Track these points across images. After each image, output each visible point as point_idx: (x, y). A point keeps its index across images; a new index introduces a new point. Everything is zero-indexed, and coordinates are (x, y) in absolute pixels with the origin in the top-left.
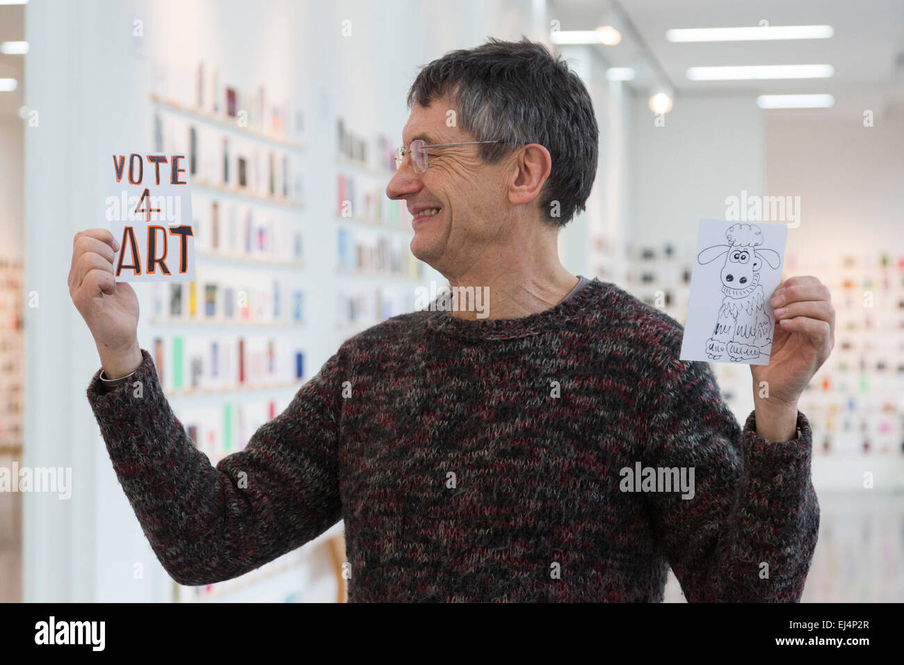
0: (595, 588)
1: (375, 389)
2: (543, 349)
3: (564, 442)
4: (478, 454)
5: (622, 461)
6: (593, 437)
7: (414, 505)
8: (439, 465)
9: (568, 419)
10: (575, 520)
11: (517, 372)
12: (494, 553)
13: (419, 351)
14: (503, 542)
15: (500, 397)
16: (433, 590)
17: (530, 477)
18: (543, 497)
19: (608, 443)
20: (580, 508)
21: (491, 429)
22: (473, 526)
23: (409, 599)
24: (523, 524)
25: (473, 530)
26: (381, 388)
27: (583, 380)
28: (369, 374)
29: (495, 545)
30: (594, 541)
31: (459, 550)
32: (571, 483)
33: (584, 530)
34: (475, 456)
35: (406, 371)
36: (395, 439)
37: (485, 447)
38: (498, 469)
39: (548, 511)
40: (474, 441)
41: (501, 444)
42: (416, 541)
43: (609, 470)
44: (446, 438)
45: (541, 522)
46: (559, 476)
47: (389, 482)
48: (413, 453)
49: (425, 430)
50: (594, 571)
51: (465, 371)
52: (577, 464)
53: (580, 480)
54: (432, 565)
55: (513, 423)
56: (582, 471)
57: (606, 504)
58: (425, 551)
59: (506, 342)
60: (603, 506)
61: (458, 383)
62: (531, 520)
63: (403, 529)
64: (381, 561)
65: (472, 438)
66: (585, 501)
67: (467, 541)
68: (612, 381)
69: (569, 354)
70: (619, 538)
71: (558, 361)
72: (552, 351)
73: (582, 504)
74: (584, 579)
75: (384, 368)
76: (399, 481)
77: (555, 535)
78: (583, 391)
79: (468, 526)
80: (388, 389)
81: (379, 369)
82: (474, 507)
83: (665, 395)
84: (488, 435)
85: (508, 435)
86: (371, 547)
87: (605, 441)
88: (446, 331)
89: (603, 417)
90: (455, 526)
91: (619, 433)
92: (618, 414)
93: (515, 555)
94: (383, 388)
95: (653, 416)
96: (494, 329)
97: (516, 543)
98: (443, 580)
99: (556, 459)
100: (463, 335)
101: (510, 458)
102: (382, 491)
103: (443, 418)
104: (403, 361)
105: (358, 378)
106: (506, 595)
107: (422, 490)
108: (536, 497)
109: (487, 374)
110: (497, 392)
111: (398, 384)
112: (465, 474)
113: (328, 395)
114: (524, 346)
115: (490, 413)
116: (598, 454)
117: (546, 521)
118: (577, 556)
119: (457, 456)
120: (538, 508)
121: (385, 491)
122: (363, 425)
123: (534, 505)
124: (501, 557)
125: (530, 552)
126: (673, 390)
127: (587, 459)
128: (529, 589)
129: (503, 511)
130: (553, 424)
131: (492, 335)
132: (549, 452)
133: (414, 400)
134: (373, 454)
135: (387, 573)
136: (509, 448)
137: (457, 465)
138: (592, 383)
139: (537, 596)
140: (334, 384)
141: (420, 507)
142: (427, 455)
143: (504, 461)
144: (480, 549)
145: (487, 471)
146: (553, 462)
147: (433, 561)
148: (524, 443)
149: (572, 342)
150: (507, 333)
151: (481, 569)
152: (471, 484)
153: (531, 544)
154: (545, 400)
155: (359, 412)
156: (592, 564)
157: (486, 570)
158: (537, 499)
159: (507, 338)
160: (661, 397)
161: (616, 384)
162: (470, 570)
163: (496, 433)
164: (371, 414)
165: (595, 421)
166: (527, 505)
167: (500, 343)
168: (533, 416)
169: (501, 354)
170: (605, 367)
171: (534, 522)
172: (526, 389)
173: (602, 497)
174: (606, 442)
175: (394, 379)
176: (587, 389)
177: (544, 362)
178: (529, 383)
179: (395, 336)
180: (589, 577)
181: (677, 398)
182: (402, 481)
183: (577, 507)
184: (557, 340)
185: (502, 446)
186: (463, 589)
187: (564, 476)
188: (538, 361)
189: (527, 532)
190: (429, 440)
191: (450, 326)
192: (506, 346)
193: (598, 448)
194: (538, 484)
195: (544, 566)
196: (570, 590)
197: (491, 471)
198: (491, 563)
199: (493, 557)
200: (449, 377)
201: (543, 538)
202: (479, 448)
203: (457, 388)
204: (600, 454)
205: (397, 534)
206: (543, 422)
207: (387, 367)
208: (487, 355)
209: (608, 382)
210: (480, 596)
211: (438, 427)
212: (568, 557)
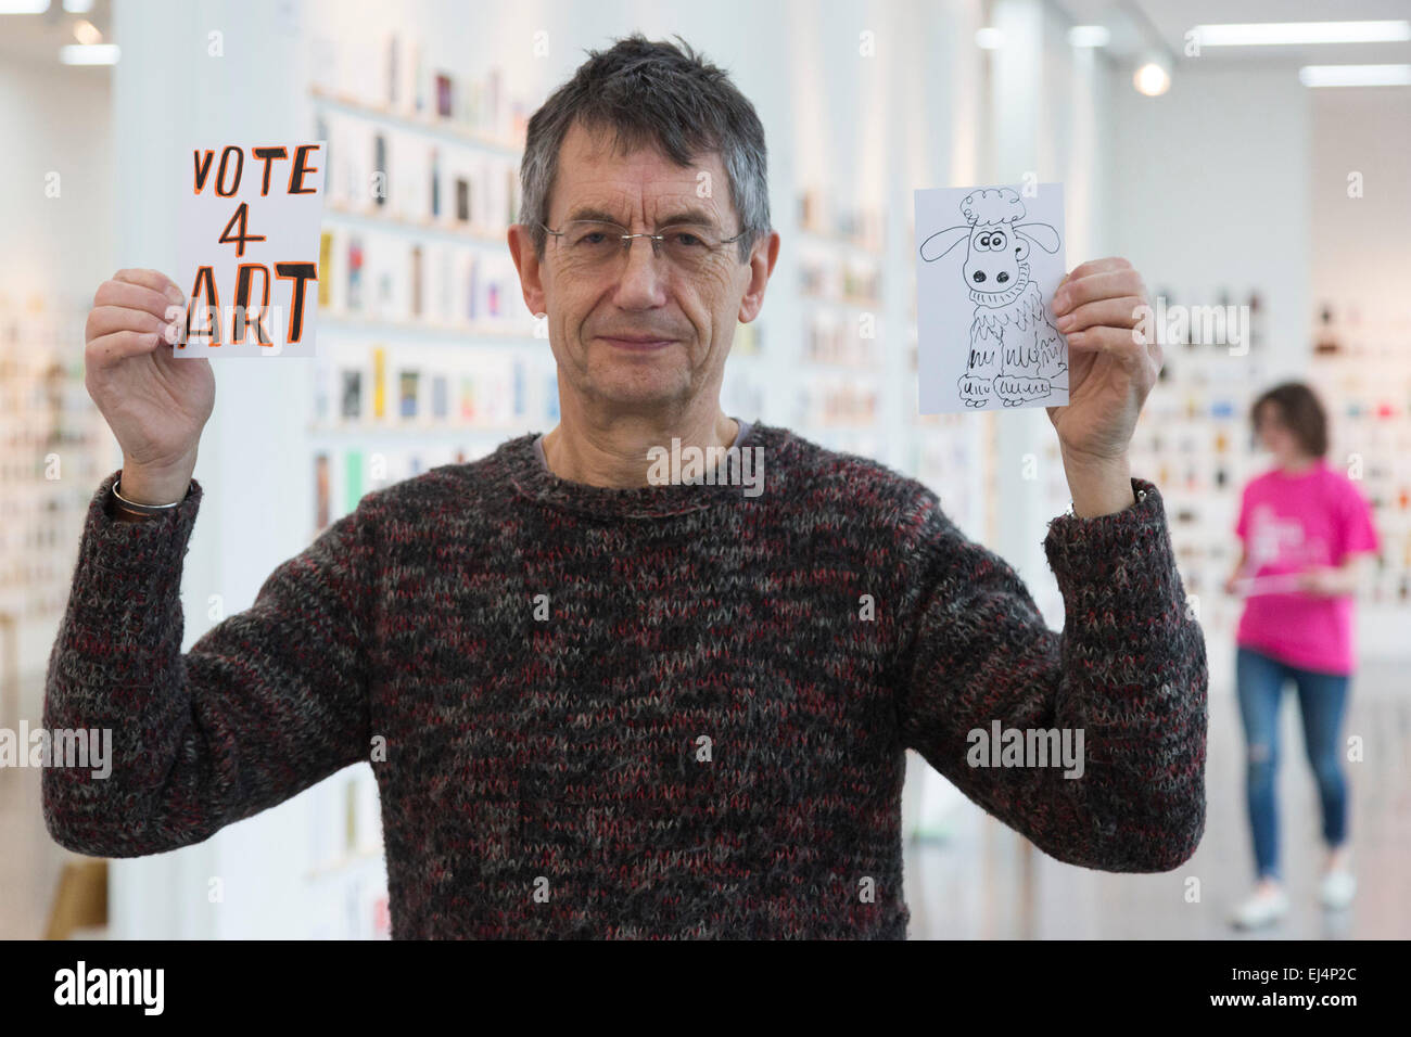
0: (835, 902)
1: (433, 588)
2: (719, 532)
3: (774, 677)
4: (642, 702)
5: (863, 689)
6: (816, 662)
7: (538, 783)
8: (575, 720)
9: (775, 639)
10: (804, 797)
11: (684, 569)
12: (682, 857)
13: (506, 531)
14: (697, 840)
15: (664, 611)
16: (581, 918)
17: (735, 736)
18: (758, 765)
19: (839, 667)
20: (811, 776)
21: (659, 663)
22: (645, 817)
23: (540, 933)
24: (728, 809)
25: (647, 823)
26: (442, 588)
27: (784, 577)
28: (419, 564)
29: (682, 844)
30: (833, 828)
31: (624, 854)
32: (795, 739)
33: (817, 811)
34: (638, 705)
35: (487, 564)
36: (491, 677)
37: (653, 692)
38: (680, 726)
39: (766, 786)
40: (632, 681)
41: (680, 687)
42: (546, 840)
43: (846, 709)
44: (582, 676)
45: (755, 804)
46: (777, 730)
47: (493, 747)
48: (528, 701)
49: (541, 662)
50: (833, 876)
51: (598, 567)
52: (798, 708)
53: (806, 734)
54: (578, 879)
55: (694, 652)
56: (808, 718)
57: (846, 765)
58: (565, 857)
59: (661, 522)
60: (842, 769)
61: (586, 586)
62: (741, 802)
63: (522, 822)
64: (483, 872)
65: (628, 676)
66: (816, 765)
67: (636, 840)
68: (828, 570)
69: (756, 536)
70: (874, 819)
71: (743, 549)
72: (731, 534)
73: (813, 770)
74: (819, 887)
75: (444, 554)
76: (510, 745)
77: (777, 823)
78: (787, 593)
79: (637, 816)
80: (456, 590)
81: (436, 557)
82: (645, 787)
83: (907, 562)
84: (655, 672)
85: (688, 672)
86: (462, 851)
87: (833, 666)
88: (553, 501)
89: (825, 627)
90: (615, 817)
91: (852, 647)
92: (847, 618)
93: (716, 858)
94: (447, 590)
95: (899, 601)
96: (638, 501)
97: (717, 841)
98: (600, 902)
99: (768, 704)
100: (585, 509)
101: (698, 707)
102: (482, 762)
103: (570, 643)
104: (477, 547)
105: (402, 571)
106: (702, 922)
107: (550, 759)
108: (747, 766)
109: (635, 573)
110: (657, 602)
111: (475, 584)
112: (624, 735)
113: (351, 593)
114: (688, 528)
115: (652, 637)
116: (826, 688)
117: (765, 802)
118: (808, 853)
119: (606, 705)
120: (751, 783)
121: (487, 762)
122: (421, 648)
123: (745, 779)
124: (694, 863)
125: (738, 852)
126: (917, 550)
127: (812, 698)
128: (738, 910)
129: (696, 792)
130: (754, 649)
131: (637, 511)
132: (757, 694)
133: (512, 612)
134: (452, 699)
135: (496, 892)
136: (694, 693)
137: (606, 720)
138: (798, 579)
139: (752, 921)
140: (358, 574)
141: (550, 788)
142: (552, 703)
143: (688, 714)
144: (659, 852)
145: (662, 730)
146: (764, 708)
147: (580, 871)
148: (716, 683)
149: (757, 519)
150: (661, 508)
151: (663, 883)
152: (636, 751)
153: (742, 840)
154: (734, 612)
155: (409, 626)
156: (830, 863)
157: (670, 885)
158: (749, 769)
159: (660, 516)
160: (901, 566)
161: (834, 573)
162: (644, 886)
163: (667, 670)
164: (432, 630)
165: (814, 637)
166: (734, 780)
167: (650, 524)
168: (722, 638)
169: (655, 541)
170: (812, 552)
171: (746, 805)
172: (703, 597)
173: (840, 754)
174: (836, 667)
175: (466, 575)
176: (793, 589)
177: (722, 551)
178: (706, 587)
179: (454, 503)
180: (826, 885)
181: (927, 559)
182: (515, 745)
183: (807, 776)
184: (736, 516)
185: (683, 691)
186: (635, 916)
187: (784, 729)
188: (713, 551)
189: (735, 822)
190: (552, 679)
191: (560, 494)
192: (661, 528)
193: (825, 678)
194: (748, 746)
195: (761, 873)
196: (799, 907)
197: (670, 730)
198: (679, 874)
199: (682, 864)
200: (567, 577)
201: (761, 830)
202: (643, 692)
203: (586, 594)
204: (830, 688)
205: (511, 829)
206: (739, 648)
207: (448, 554)
208: (630, 541)
209: (821, 574)
210: (663, 924)
211: (565, 658)
212: (796, 855)
